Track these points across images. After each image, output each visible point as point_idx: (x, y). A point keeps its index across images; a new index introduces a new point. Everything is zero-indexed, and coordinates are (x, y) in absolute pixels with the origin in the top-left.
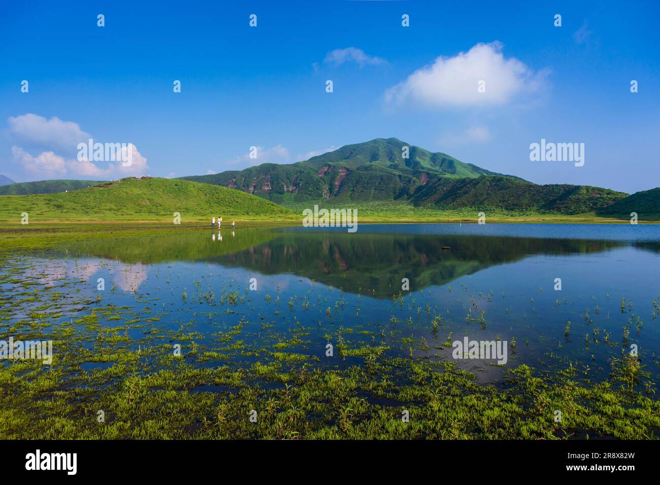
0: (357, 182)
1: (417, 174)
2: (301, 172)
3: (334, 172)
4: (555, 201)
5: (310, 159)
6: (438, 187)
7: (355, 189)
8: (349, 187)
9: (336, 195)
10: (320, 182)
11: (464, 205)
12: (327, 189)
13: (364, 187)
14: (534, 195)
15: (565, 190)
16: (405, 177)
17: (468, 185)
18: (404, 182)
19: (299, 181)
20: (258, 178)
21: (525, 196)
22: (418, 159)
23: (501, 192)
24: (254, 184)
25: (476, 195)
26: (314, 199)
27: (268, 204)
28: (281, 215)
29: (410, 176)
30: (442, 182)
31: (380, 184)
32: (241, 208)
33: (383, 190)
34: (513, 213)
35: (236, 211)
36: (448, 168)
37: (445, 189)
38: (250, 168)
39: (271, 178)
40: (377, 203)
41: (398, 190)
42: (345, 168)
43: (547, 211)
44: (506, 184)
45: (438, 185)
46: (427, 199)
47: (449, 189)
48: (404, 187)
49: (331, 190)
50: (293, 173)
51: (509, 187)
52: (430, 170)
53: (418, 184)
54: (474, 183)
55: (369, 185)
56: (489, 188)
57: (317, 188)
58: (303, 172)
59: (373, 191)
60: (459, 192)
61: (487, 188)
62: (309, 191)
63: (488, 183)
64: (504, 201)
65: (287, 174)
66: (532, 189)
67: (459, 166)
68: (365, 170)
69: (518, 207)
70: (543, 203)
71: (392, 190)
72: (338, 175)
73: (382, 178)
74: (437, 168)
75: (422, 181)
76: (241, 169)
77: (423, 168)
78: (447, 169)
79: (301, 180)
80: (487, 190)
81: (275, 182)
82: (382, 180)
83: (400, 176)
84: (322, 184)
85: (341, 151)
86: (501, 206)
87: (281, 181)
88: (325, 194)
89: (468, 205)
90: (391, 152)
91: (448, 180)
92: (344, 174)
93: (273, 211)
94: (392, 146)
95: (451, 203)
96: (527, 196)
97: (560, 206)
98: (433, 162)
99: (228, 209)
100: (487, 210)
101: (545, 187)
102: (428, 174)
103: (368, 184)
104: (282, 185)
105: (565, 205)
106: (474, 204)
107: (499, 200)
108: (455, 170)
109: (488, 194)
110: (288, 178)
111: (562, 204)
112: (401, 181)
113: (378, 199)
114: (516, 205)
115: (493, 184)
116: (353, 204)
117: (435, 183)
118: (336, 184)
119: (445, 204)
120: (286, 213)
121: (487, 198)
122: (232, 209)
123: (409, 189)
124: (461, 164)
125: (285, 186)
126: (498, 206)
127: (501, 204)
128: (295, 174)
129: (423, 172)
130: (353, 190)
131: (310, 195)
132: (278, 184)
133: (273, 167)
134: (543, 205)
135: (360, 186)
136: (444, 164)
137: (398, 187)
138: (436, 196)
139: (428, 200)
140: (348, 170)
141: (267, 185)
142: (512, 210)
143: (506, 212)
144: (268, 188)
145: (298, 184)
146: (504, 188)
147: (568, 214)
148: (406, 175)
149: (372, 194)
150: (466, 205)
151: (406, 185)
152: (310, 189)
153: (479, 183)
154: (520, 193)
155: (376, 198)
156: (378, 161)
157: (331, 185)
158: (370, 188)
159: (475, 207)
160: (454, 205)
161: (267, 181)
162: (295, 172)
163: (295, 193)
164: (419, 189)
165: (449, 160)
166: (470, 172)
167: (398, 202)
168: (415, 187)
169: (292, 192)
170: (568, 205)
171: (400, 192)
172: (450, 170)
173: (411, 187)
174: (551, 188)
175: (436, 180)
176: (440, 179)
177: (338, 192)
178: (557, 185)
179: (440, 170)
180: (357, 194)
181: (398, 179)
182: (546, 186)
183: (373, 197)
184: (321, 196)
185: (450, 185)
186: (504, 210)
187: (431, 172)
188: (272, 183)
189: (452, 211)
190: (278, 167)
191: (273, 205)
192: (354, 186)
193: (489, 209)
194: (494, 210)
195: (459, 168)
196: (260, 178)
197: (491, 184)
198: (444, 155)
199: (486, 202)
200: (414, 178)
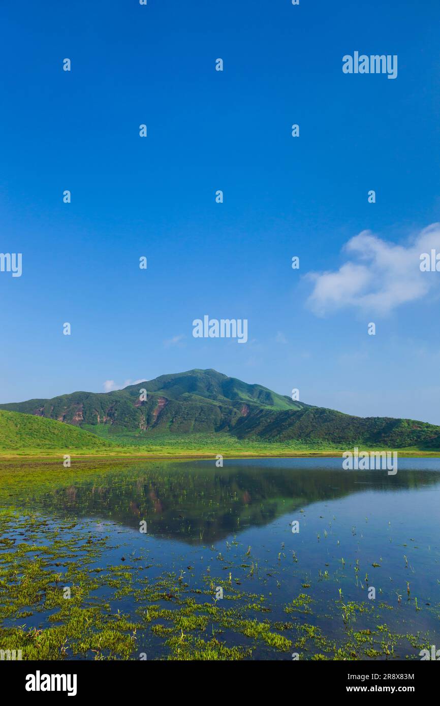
0: (177, 413)
1: (237, 405)
2: (116, 402)
3: (153, 402)
4: (379, 433)
5: (126, 388)
6: (261, 419)
7: (174, 420)
8: (168, 418)
9: (153, 427)
10: (137, 412)
11: (290, 437)
12: (144, 420)
13: (184, 418)
14: (358, 427)
15: (387, 423)
16: (225, 408)
17: (292, 417)
18: (225, 414)
19: (113, 411)
20: (68, 407)
21: (349, 429)
22: (236, 390)
23: (326, 424)
24: (64, 414)
25: (301, 428)
26: (130, 431)
27: (89, 436)
28: (104, 448)
29: (231, 407)
30: (264, 413)
31: (200, 415)
32: (59, 440)
33: (204, 421)
34: (341, 446)
35: (52, 444)
36: (266, 400)
37: (269, 421)
38: (61, 397)
39: (83, 407)
40: (198, 435)
41: (219, 422)
42: (164, 398)
43: (375, 444)
44: (329, 416)
45: (261, 417)
46: (250, 431)
47: (272, 421)
48: (225, 419)
49: (148, 421)
50: (108, 403)
51: (333, 420)
52: (249, 401)
53: (239, 416)
54: (298, 415)
55: (189, 416)
56: (313, 420)
57: (134, 419)
58: (119, 401)
59: (193, 422)
60: (284, 424)
61: (311, 420)
62: (124, 422)
63: (312, 415)
64: (330, 434)
65: (101, 403)
66: (355, 421)
67: (276, 398)
68: (185, 400)
69: (344, 440)
70: (368, 436)
71: (213, 421)
72: (156, 405)
73: (202, 409)
74: (255, 400)
75: (243, 413)
76: (50, 398)
77: (242, 399)
78: (264, 401)
79: (116, 410)
80: (311, 422)
81: (88, 412)
82: (202, 410)
83: (220, 407)
84: (139, 414)
85: (158, 381)
86: (328, 439)
87: (94, 410)
88: (142, 425)
89: (294, 437)
90: (209, 383)
91: (271, 412)
92: (163, 404)
93: (95, 443)
94: (209, 377)
95: (277, 436)
96: (351, 428)
97: (385, 439)
98: (250, 393)
99: (43, 442)
100: (314, 443)
101: (367, 420)
102: (248, 406)
103: (187, 415)
104: (95, 415)
105: (390, 438)
106: (300, 436)
107: (325, 432)
108: (273, 402)
109: (313, 426)
110: (102, 407)
111: (388, 437)
112: (222, 412)
113: (199, 431)
114: (343, 438)
115: (316, 416)
116: (173, 437)
117: (257, 414)
118: (154, 414)
119: (270, 436)
120: (109, 446)
121: (313, 430)
122: (47, 442)
123: (230, 421)
124: (278, 396)
125: (99, 416)
126: (325, 439)
127: (327, 437)
128: (110, 403)
129: (244, 403)
130: (172, 422)
131: (125, 426)
132: (91, 414)
133: (87, 395)
134: (369, 437)
135: (179, 417)
136: (261, 396)
137: (219, 418)
138: (260, 428)
139: (252, 432)
140: (167, 400)
141: (79, 415)
142: (339, 442)
143: (333, 445)
144: (80, 419)
145: (113, 415)
146: (328, 420)
147: (395, 448)
148: (226, 406)
149: (193, 425)
150: (292, 438)
151: (227, 417)
152: (126, 419)
153: (302, 415)
154: (344, 425)
155: (196, 430)
156: (197, 392)
157: (149, 416)
158: (190, 419)
159: (302, 440)
160: (280, 438)
161: (79, 411)
162: (111, 401)
163: (109, 423)
164: (241, 421)
165: (266, 392)
166: (287, 404)
167: (220, 434)
168: (237, 418)
169: (106, 423)
170: (393, 438)
171: (222, 423)
172: (267, 401)
173: (233, 419)
174: (373, 421)
175: (258, 411)
176: (262, 411)
177: (156, 423)
178: (378, 418)
179: (258, 402)
180: (177, 425)
181: (219, 409)
182: (368, 418)
183: (194, 429)
184: (137, 427)
185: (273, 416)
186: (331, 443)
187: (251, 404)
188: (84, 413)
189: (279, 444)
190: (91, 395)
191: (94, 437)
192: (173, 417)
193: (316, 442)
194: (321, 443)
195: (276, 400)
196: (71, 407)
197: (314, 416)
198: (261, 386)
199: (312, 435)
200: (235, 410)
